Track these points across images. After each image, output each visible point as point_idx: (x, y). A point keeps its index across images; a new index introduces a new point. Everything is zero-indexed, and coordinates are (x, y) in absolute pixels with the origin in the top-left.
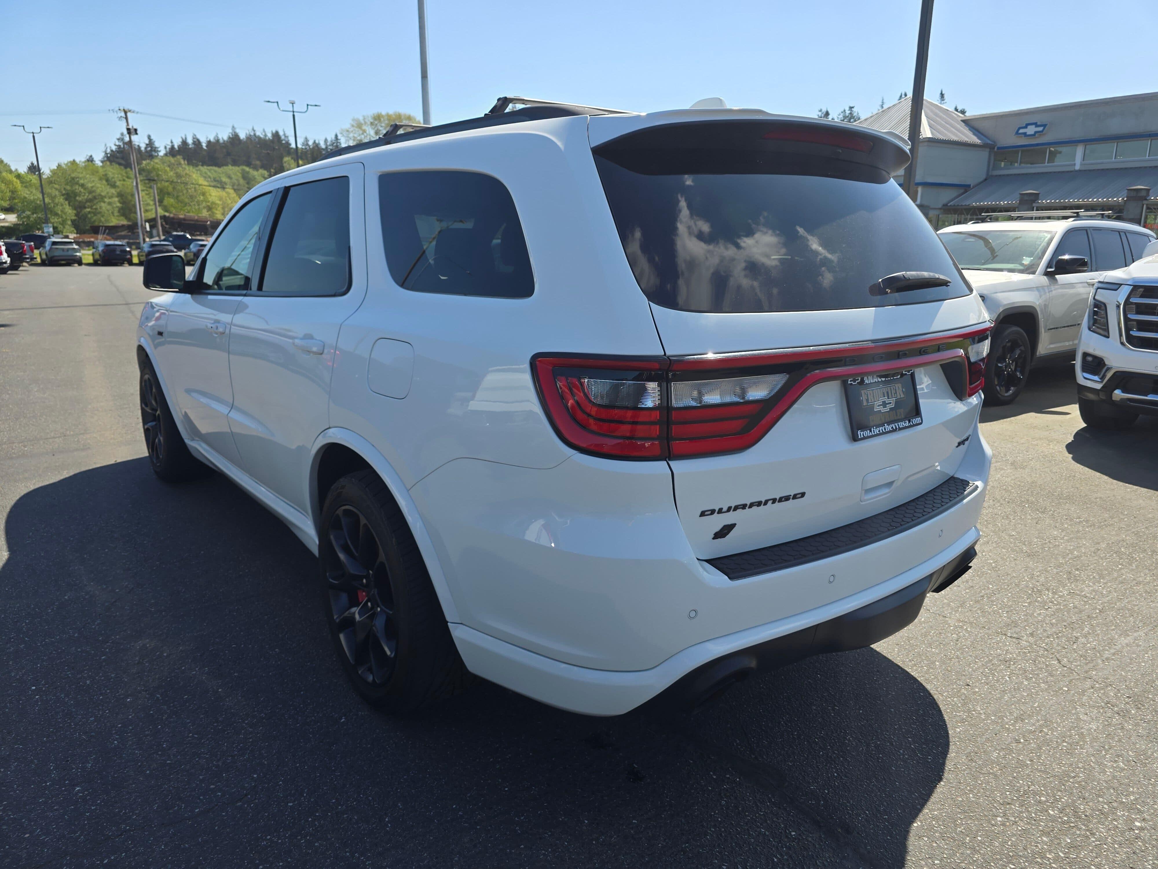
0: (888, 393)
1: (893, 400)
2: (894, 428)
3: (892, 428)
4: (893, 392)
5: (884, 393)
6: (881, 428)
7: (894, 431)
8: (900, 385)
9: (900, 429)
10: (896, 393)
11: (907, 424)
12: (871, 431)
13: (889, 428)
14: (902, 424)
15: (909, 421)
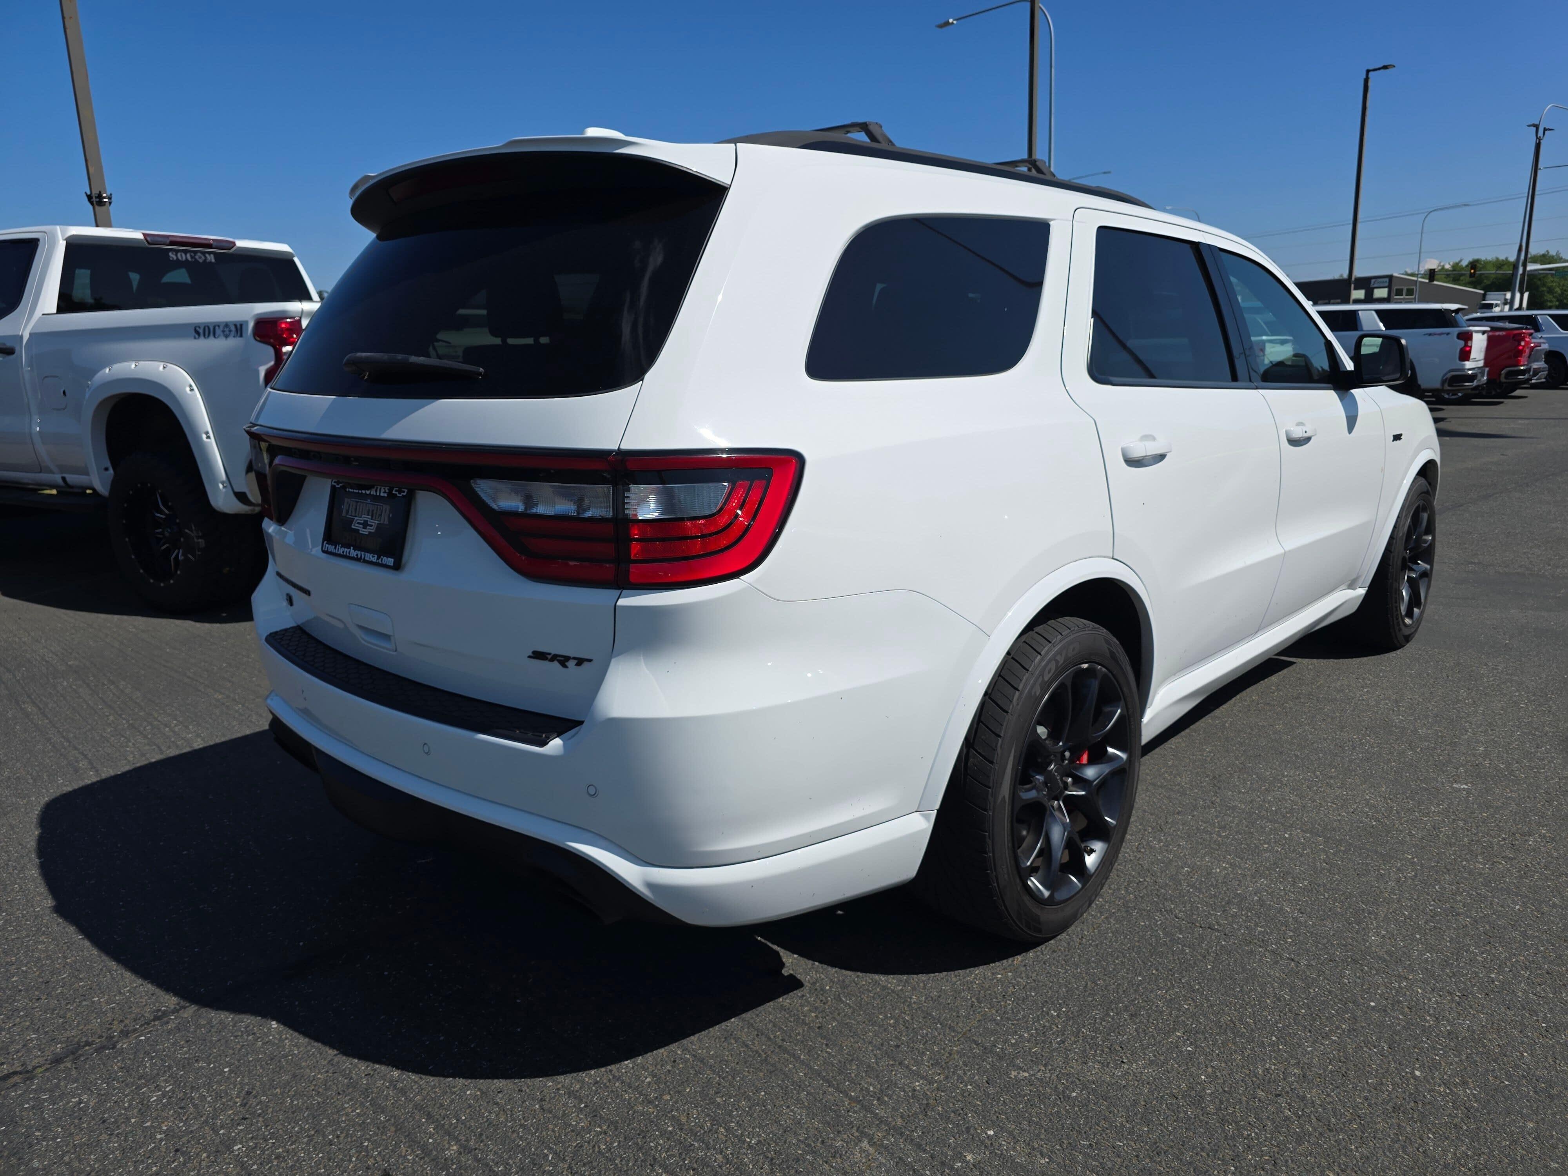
0: (373, 511)
1: (374, 523)
2: (359, 556)
3: (357, 555)
4: (379, 513)
5: (369, 510)
6: (346, 550)
7: (357, 559)
8: (388, 508)
9: (365, 561)
10: (381, 515)
11: (374, 559)
12: (335, 548)
13: (353, 553)
14: (369, 557)
15: (378, 559)
